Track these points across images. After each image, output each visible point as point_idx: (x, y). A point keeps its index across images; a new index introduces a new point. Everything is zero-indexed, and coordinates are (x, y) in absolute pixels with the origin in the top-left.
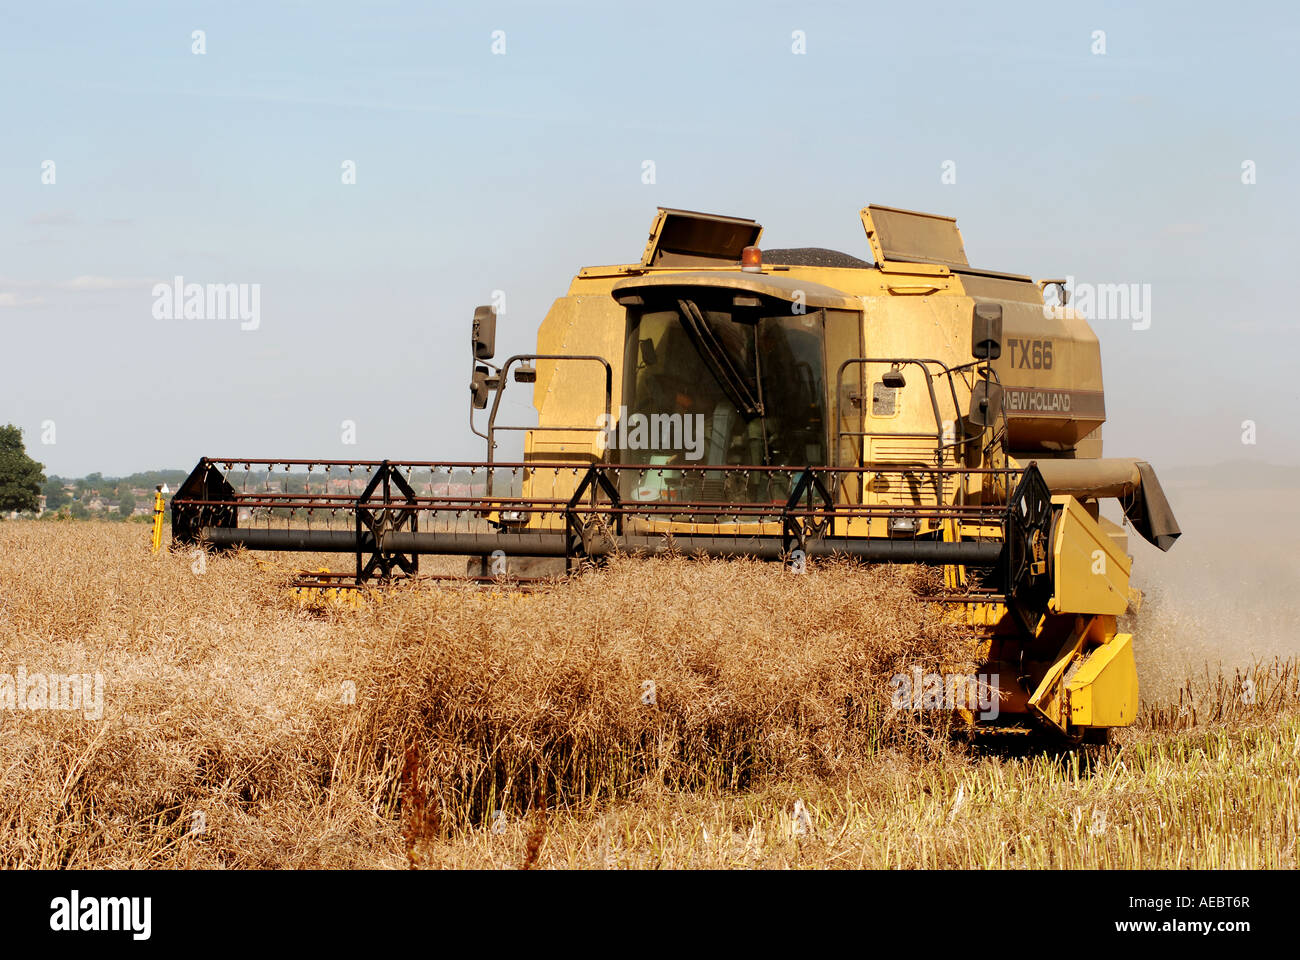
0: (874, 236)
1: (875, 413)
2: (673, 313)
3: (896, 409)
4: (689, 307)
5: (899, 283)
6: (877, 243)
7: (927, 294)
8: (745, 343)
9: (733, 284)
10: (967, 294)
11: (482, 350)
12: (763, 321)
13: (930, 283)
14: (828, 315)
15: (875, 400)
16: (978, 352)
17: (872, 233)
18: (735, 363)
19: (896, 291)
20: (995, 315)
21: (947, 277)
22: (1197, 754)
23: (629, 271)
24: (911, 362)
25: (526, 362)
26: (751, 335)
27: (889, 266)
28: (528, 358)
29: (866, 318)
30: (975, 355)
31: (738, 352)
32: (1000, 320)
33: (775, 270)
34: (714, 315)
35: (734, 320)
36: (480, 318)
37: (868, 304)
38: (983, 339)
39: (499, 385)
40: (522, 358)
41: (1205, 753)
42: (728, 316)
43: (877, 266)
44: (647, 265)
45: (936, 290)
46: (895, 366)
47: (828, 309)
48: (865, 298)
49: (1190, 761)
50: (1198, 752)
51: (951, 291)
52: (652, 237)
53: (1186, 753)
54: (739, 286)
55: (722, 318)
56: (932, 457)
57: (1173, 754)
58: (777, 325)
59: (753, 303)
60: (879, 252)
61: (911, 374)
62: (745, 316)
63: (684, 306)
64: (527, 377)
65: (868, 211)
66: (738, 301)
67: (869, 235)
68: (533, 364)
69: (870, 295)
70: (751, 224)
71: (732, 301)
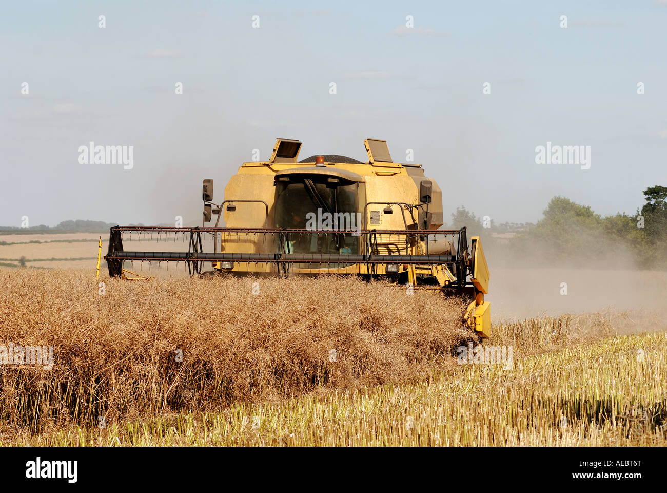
0: (370, 151)
1: (371, 223)
2: (302, 184)
3: (380, 222)
4: (309, 182)
5: (381, 171)
6: (371, 154)
7: (392, 175)
8: (331, 196)
9: (328, 173)
10: (409, 175)
11: (207, 197)
12: (338, 188)
13: (393, 171)
14: (360, 184)
15: (371, 218)
16: (423, 200)
17: (369, 150)
18: (327, 204)
19: (379, 174)
20: (429, 186)
21: (400, 168)
22: (171, 431)
23: (264, 164)
24: (395, 204)
25: (231, 203)
26: (333, 193)
27: (376, 164)
28: (232, 201)
29: (366, 185)
30: (421, 201)
31: (328, 201)
32: (431, 187)
33: (329, 165)
34: (319, 185)
35: (327, 187)
36: (205, 184)
37: (367, 179)
38: (425, 195)
39: (218, 212)
40: (229, 201)
41: (177, 430)
42: (324, 186)
43: (370, 163)
44: (273, 162)
45: (395, 173)
46: (389, 206)
47: (360, 182)
48: (366, 177)
49: (166, 436)
50: (172, 430)
51: (402, 174)
52: (274, 150)
53: (163, 431)
54: (331, 174)
55: (322, 186)
56: (404, 242)
57: (154, 431)
58: (343, 190)
59: (336, 180)
60: (372, 158)
61: (395, 208)
62: (332, 186)
63: (307, 181)
64: (231, 209)
65: (367, 141)
66: (330, 180)
67: (368, 151)
68: (234, 204)
69: (367, 175)
70: (297, 142)
71: (327, 180)
